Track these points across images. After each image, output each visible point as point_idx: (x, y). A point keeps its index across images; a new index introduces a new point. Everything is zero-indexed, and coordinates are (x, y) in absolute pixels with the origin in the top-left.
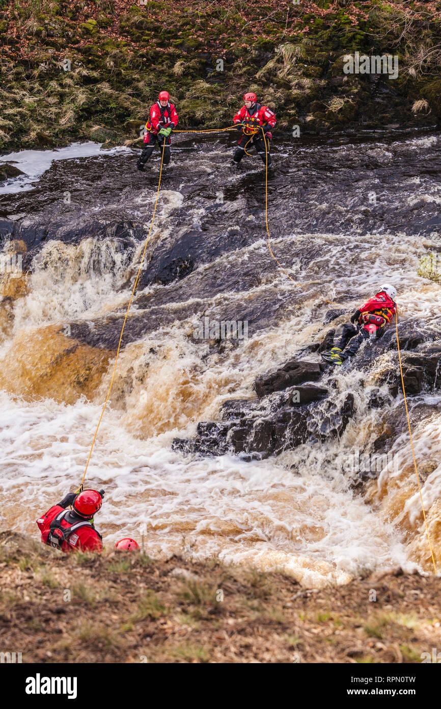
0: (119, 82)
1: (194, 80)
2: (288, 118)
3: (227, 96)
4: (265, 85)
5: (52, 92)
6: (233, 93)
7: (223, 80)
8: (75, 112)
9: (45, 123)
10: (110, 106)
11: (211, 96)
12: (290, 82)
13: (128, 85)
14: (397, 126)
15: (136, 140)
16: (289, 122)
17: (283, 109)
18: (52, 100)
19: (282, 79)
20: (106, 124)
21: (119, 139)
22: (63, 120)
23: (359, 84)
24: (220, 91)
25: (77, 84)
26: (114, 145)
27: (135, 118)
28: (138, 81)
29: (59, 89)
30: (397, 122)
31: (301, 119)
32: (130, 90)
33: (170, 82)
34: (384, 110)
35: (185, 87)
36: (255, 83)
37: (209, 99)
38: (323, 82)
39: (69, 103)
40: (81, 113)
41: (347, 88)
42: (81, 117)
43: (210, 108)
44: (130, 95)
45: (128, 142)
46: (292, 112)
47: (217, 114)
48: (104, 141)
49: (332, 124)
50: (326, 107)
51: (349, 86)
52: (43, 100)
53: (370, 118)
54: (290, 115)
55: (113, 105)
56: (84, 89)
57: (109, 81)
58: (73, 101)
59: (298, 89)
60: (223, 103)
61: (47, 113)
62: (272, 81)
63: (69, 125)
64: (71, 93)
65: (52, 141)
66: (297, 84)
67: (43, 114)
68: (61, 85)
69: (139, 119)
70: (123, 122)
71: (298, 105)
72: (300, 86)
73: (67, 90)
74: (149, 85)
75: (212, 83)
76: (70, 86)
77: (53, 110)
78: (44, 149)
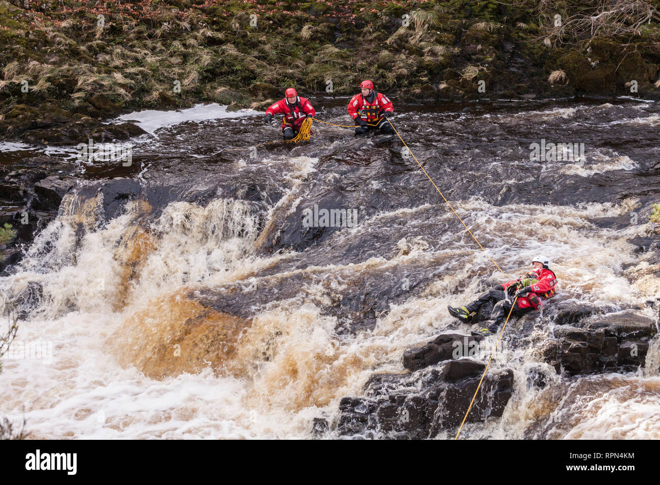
0: (245, 44)
1: (322, 45)
2: (420, 85)
3: (357, 61)
4: (397, 51)
5: (175, 52)
6: (363, 59)
7: (353, 45)
8: (199, 72)
9: (168, 83)
10: (235, 68)
11: (340, 61)
12: (422, 48)
13: (254, 47)
14: (534, 96)
15: (264, 103)
16: (421, 89)
17: (415, 76)
18: (175, 60)
19: (414, 45)
20: (231, 86)
21: (245, 102)
22: (187, 81)
23: (494, 52)
24: (349, 56)
25: (201, 45)
26: (240, 108)
27: (261, 81)
28: (264, 43)
29: (182, 49)
30: (533, 92)
31: (434, 86)
32: (256, 53)
33: (297, 46)
34: (519, 80)
35: (312, 52)
36: (386, 48)
37: (338, 63)
38: (457, 50)
39: (192, 64)
40: (205, 74)
41: (481, 56)
42: (205, 78)
43: (339, 72)
44: (255, 57)
45: (255, 104)
46: (425, 79)
47: (347, 79)
48: (229, 103)
49: (466, 92)
50: (459, 75)
51: (483, 55)
52: (166, 60)
53: (506, 87)
54: (422, 82)
55: (238, 67)
56: (208, 50)
57: (234, 43)
58: (197, 61)
59: (431, 56)
60: (353, 68)
61: (170, 73)
62: (404, 47)
63: (193, 85)
64: (195, 54)
65: (175, 101)
66: (429, 51)
67: (166, 74)
68: (184, 45)
69: (266, 82)
70: (249, 85)
71: (431, 72)
72: (433, 53)
73: (191, 50)
74: (276, 48)
75: (341, 48)
76: (193, 46)
77: (177, 70)
78: (166, 110)
